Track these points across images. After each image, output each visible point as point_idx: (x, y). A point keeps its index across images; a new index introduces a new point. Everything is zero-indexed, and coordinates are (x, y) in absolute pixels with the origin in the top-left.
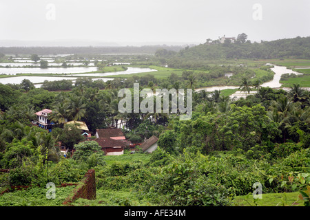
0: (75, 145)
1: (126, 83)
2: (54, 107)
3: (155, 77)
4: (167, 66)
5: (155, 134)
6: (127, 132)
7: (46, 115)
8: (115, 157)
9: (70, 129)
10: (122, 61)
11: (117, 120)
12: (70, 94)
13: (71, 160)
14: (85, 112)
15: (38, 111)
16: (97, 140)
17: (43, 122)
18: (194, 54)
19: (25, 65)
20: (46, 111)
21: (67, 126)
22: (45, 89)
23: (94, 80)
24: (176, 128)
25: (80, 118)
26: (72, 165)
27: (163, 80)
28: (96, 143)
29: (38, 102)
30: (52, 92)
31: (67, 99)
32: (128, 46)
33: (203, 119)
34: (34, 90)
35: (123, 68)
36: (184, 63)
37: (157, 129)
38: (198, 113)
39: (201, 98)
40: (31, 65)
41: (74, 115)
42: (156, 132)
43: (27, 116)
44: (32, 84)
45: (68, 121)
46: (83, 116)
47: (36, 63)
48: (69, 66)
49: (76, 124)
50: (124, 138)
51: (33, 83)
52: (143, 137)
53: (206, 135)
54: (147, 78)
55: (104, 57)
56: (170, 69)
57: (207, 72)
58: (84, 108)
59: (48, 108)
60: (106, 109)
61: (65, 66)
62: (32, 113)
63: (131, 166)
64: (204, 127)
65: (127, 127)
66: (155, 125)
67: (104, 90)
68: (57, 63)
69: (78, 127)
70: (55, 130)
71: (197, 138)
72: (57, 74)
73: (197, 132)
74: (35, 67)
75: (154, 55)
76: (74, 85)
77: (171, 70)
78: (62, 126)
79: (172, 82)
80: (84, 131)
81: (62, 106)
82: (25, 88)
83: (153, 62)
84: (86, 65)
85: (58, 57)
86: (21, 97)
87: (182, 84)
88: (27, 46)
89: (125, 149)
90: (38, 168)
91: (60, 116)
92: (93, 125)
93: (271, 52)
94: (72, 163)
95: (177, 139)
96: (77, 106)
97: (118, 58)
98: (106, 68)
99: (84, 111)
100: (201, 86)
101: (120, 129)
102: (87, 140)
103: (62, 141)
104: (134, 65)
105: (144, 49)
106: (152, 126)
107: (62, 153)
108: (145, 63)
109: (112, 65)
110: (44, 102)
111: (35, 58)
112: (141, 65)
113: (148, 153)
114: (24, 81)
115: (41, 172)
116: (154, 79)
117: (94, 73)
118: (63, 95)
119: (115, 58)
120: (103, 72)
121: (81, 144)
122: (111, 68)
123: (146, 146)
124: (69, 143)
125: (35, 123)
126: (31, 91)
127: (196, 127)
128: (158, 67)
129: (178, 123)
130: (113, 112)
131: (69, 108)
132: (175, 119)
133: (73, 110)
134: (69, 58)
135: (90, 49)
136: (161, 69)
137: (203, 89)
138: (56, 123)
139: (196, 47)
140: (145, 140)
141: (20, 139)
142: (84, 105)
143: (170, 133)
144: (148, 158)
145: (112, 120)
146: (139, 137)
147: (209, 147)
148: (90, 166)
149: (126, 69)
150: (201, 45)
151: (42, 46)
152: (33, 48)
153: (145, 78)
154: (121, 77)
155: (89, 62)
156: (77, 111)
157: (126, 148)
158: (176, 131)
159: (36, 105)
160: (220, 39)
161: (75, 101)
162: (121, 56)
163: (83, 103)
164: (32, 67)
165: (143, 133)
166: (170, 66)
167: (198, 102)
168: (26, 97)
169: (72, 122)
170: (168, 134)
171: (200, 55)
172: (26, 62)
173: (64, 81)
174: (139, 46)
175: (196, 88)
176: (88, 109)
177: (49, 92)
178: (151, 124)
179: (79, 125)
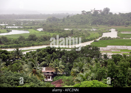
18: (72, 21)
93: (121, 21)
160: (92, 11)
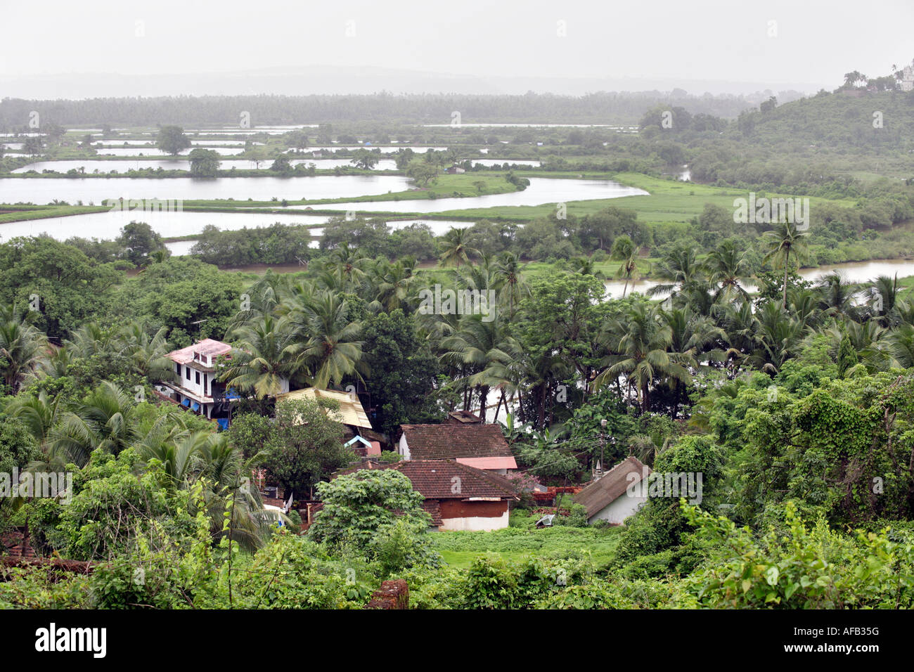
0: (322, 486)
1: (522, 242)
2: (239, 331)
3: (641, 218)
4: (686, 176)
5: (635, 451)
6: (522, 438)
7: (209, 364)
8: (473, 536)
9: (299, 420)
10: (506, 154)
11: (484, 390)
12: (302, 283)
13: (303, 541)
14: (357, 353)
15: (179, 347)
16: (404, 467)
17: (197, 391)
18: (796, 129)
19: (136, 166)
20: (208, 346)
21: (288, 407)
22: (205, 259)
23: (395, 226)
24: (723, 429)
25: (338, 378)
26: (315, 562)
27: (673, 234)
28: (403, 479)
29: (180, 310)
30: (233, 273)
31: (289, 302)
32: (530, 95)
33: (837, 393)
34: (164, 265)
35: (512, 180)
36: (756, 166)
37: (644, 432)
38: (810, 368)
39: (824, 306)
40: (155, 165)
41: (315, 364)
42: (642, 440)
43: (140, 363)
44: (159, 241)
45: (293, 388)
46: (349, 368)
47: (175, 159)
48: (300, 172)
49: (322, 403)
50: (510, 462)
51: (164, 235)
52: (587, 459)
53: (844, 458)
54: (608, 225)
55: (435, 138)
56: (699, 189)
57: (848, 204)
58: (354, 339)
59: (216, 335)
60: (442, 344)
61: (282, 171)
62: (159, 355)
63: (545, 572)
64: (840, 424)
65: (522, 416)
66: (638, 413)
67: (434, 268)
68: (255, 157)
69: (331, 415)
70: (243, 423)
71: (809, 469)
72: (250, 203)
73: (807, 444)
74: (173, 175)
75: (634, 129)
76: (315, 245)
77: (706, 192)
78: (267, 406)
79: (707, 242)
80: (355, 430)
81: (270, 327)
82: (132, 257)
83: (631, 160)
84: (365, 166)
85: (255, 138)
86: (119, 289)
87: (750, 249)
88: (145, 96)
89: (516, 506)
90: (192, 564)
91: (263, 370)
92: (388, 407)
94: (314, 554)
95: (729, 472)
96: (327, 328)
97: (492, 141)
98: (444, 180)
99: (355, 350)
100: (823, 261)
101: (496, 425)
102: (363, 464)
103: (268, 467)
104: (554, 170)
105: (594, 105)
106: (627, 419)
107: (271, 515)
108: (599, 161)
109: (467, 167)
110: (202, 310)
111: (172, 141)
112: (582, 168)
113: (606, 526)
114: (131, 229)
115: (204, 579)
116: (635, 227)
117: (396, 197)
118: (274, 283)
119: (477, 139)
120: (433, 197)
121: (345, 483)
122: (462, 179)
123: (601, 495)
124: (294, 477)
125: (169, 391)
126: (155, 266)
127: (807, 422)
128: (649, 181)
129: (730, 408)
130: (469, 357)
131: (298, 338)
132: (721, 392)
133: (312, 347)
134: (300, 140)
135: (381, 104)
136: (665, 186)
137: (831, 273)
138: (244, 395)
139: (803, 102)
140: (598, 474)
141: (117, 449)
142: (355, 328)
143: (700, 447)
144: (609, 546)
145: (465, 388)
146: (572, 462)
147: (854, 505)
148: (388, 569)
149: (521, 186)
150: (823, 94)
151: (197, 94)
152: (167, 103)
153: (597, 222)
154: (501, 218)
155: (377, 156)
156: (328, 351)
157: (518, 504)
158: (721, 441)
159: (174, 322)
161: (318, 312)
162: (504, 131)
163: (350, 319)
164: (160, 175)
165: (590, 445)
166: (701, 177)
167: (813, 323)
168: (137, 291)
169: (309, 393)
170: (692, 452)
171: (819, 136)
172: (141, 158)
173: (277, 230)
174: (578, 93)
175: (804, 267)
176: (369, 341)
177: (222, 274)
178: (622, 409)
179: (334, 406)
